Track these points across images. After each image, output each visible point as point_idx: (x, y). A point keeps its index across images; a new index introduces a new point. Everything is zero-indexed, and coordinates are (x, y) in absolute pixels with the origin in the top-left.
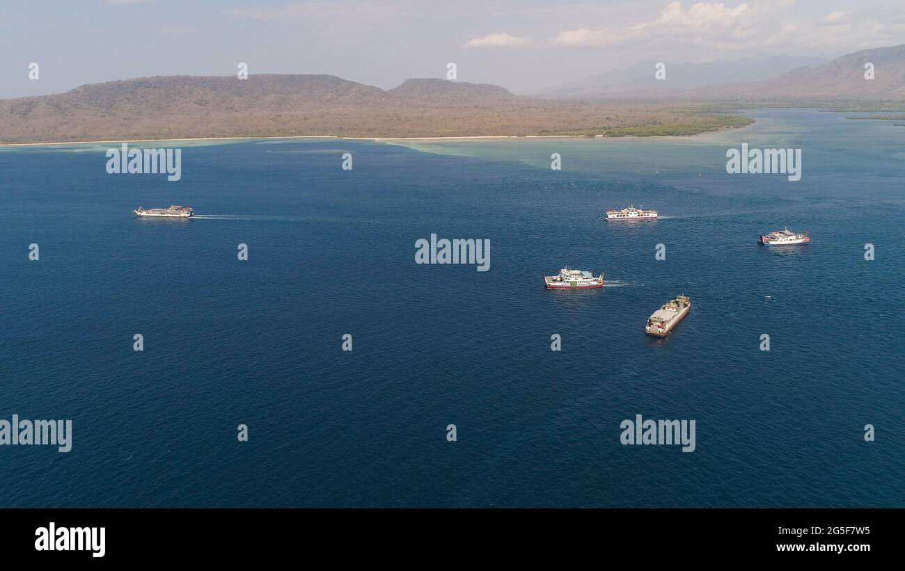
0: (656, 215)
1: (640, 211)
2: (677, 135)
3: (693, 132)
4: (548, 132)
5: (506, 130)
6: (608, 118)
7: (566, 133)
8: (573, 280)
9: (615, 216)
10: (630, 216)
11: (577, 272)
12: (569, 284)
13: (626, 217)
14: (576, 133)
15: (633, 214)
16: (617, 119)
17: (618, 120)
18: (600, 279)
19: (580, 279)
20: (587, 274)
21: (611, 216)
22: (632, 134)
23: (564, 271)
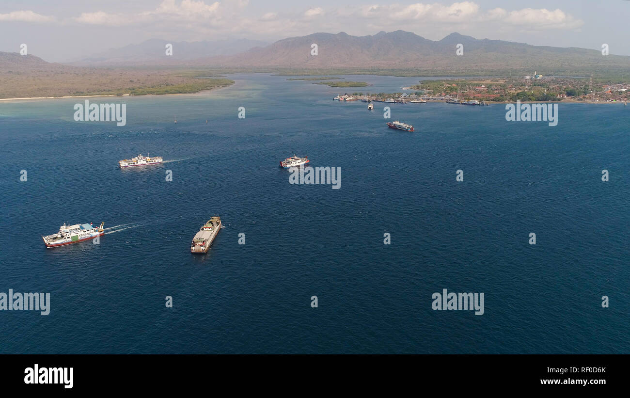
0: (162, 160)
1: (148, 158)
2: (185, 93)
3: (196, 90)
4: (83, 93)
5: (42, 92)
6: (131, 81)
7: (98, 93)
8: (73, 234)
9: (127, 164)
10: (139, 163)
11: (77, 226)
12: (70, 240)
13: (136, 164)
14: (107, 93)
15: (141, 161)
16: (138, 81)
17: (140, 83)
18: (101, 228)
19: (81, 233)
20: (87, 226)
21: (123, 164)
22: (152, 93)
23: (63, 228)
